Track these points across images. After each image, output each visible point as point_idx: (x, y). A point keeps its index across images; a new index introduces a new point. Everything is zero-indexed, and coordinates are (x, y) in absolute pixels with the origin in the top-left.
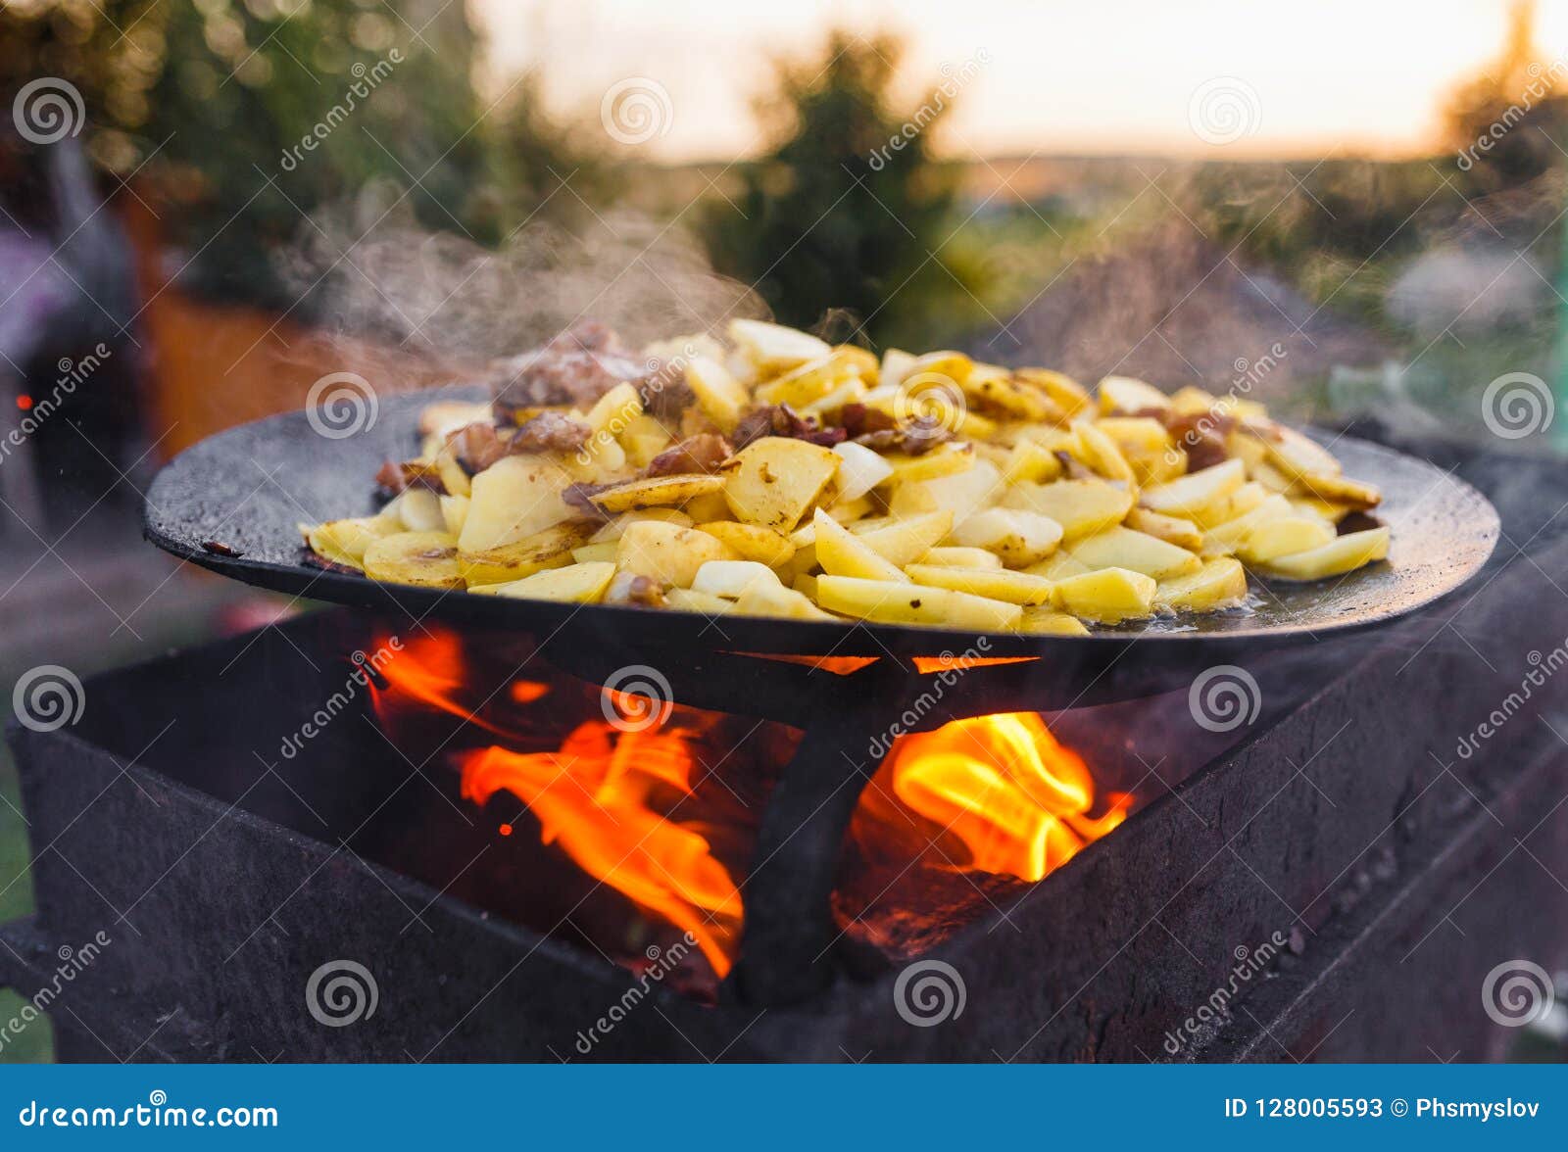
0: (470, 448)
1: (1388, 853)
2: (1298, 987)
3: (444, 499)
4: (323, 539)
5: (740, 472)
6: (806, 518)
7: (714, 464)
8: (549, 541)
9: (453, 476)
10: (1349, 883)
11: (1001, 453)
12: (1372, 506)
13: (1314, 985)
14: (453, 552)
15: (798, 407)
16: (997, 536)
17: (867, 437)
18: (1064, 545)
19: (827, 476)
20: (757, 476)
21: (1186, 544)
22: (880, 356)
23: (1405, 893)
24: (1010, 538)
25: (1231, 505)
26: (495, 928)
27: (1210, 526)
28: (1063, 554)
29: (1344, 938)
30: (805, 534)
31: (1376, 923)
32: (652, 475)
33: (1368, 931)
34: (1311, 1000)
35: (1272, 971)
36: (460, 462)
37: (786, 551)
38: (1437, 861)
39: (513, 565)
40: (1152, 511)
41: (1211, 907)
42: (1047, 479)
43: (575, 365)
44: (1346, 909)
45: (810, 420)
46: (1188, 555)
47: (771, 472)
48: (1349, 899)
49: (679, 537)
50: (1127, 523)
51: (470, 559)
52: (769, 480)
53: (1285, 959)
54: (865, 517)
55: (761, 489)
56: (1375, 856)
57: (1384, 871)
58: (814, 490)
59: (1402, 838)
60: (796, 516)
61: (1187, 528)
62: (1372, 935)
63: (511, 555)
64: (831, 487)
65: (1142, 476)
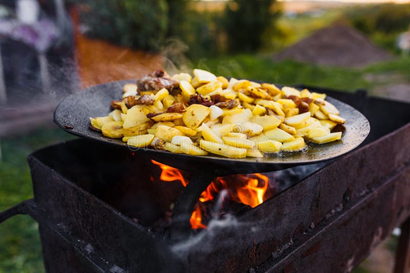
0: (128, 102)
1: (341, 205)
2: (310, 236)
3: (122, 114)
4: (94, 122)
5: (186, 113)
6: (201, 125)
7: (181, 111)
8: (143, 127)
9: (124, 108)
10: (330, 212)
11: (253, 106)
12: (343, 124)
13: (314, 236)
14: (122, 127)
15: (204, 95)
16: (246, 130)
17: (219, 104)
18: (263, 132)
19: (207, 115)
20: (190, 114)
21: (291, 134)
22: (229, 80)
23: (343, 215)
24: (249, 130)
25: (306, 123)
26: (121, 216)
27: (299, 129)
28: (262, 134)
29: (325, 225)
30: (200, 129)
31: (333, 222)
32: (167, 112)
33: (331, 224)
34: (313, 240)
35: (306, 232)
36: (126, 105)
37: (194, 133)
38: (352, 208)
39: (133, 132)
40: (286, 124)
41: (289, 219)
42: (263, 115)
43: (155, 81)
44: (327, 218)
45: (207, 99)
46: (291, 136)
47: (194, 113)
48: (329, 216)
49: (169, 129)
50: (279, 127)
51: (125, 130)
52: (193, 115)
53: (309, 230)
54: (216, 123)
55: (191, 117)
56: (338, 206)
57: (339, 210)
58: (204, 117)
59: (345, 202)
60: (198, 124)
61: (293, 129)
62: (332, 225)
63: (134, 130)
64: (208, 117)
65: (286, 114)
